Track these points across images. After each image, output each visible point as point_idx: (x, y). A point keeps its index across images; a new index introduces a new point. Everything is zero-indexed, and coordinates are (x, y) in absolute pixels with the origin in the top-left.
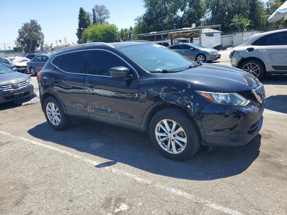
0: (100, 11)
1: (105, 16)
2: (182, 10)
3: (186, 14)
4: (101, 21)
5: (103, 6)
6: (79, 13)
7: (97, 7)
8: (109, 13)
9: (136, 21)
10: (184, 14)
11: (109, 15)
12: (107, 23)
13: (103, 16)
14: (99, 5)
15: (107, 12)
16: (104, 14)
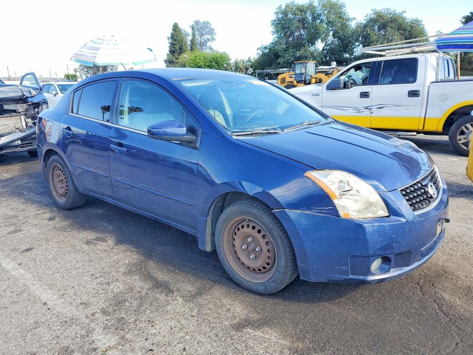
0: (202, 28)
1: (208, 36)
2: (322, 41)
3: (328, 46)
4: (202, 44)
5: (208, 22)
6: (172, 30)
7: (197, 23)
8: (215, 33)
9: (259, 52)
10: (324, 47)
11: (215, 37)
12: (211, 48)
13: (205, 37)
14: (201, 21)
15: (211, 32)
16: (206, 34)
